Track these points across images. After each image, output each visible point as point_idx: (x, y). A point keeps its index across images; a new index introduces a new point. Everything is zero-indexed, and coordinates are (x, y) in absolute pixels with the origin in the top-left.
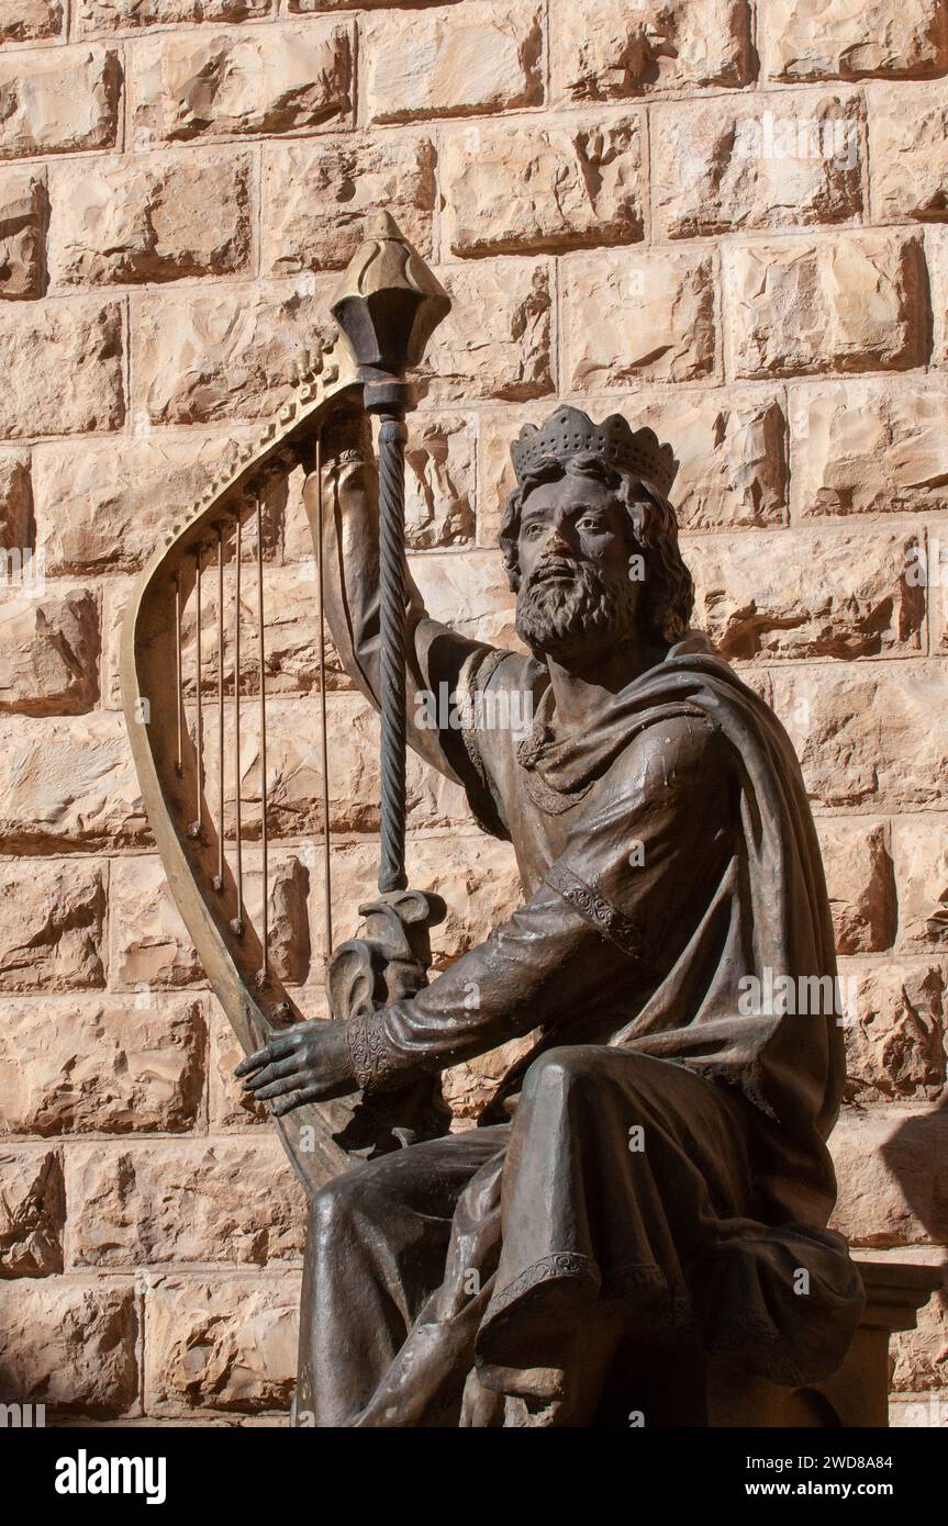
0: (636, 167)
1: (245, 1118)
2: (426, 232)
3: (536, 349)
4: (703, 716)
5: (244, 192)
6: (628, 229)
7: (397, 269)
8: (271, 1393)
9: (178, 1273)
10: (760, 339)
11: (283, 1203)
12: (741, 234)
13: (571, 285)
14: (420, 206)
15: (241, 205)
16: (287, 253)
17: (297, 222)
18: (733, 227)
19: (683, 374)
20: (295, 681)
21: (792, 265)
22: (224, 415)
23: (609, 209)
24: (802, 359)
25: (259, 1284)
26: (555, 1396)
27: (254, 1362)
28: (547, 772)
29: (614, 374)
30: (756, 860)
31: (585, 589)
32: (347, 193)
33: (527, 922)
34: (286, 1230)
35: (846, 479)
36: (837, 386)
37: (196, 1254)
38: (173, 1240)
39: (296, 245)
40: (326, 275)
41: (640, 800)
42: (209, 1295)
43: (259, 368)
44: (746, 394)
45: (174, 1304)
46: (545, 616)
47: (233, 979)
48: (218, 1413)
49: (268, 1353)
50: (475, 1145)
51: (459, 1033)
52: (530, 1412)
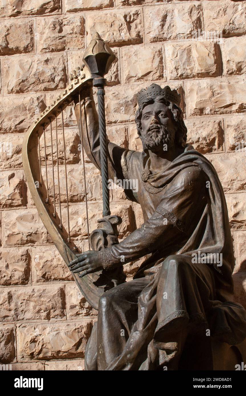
0: (140, 23)
1: (43, 280)
2: (83, 41)
3: (115, 72)
4: (198, 166)
5: (32, 31)
6: (139, 40)
7: (102, 47)
8: (54, 355)
9: (25, 323)
10: (177, 69)
11: (54, 303)
12: (170, 41)
13: (123, 55)
14: (81, 34)
15: (31, 34)
16: (45, 47)
17: (47, 38)
18: (167, 39)
19: (155, 79)
20: (52, 162)
21: (185, 49)
22: (29, 91)
23: (134, 35)
24: (188, 74)
25: (48, 325)
26: (176, 350)
27: (49, 346)
28: (152, 182)
29: (136, 79)
30: (214, 204)
31: (163, 133)
32: (61, 31)
33: (152, 222)
34: (55, 310)
35: (202, 106)
36: (197, 81)
37: (31, 318)
38: (24, 314)
39: (47, 45)
40: (55, 53)
41: (183, 189)
42: (35, 329)
43: (38, 78)
44: (173, 84)
45: (25, 331)
46: (153, 140)
47: (61, 241)
48: (38, 361)
49: (53, 343)
50: (139, 283)
51: (133, 253)
52: (167, 354)
